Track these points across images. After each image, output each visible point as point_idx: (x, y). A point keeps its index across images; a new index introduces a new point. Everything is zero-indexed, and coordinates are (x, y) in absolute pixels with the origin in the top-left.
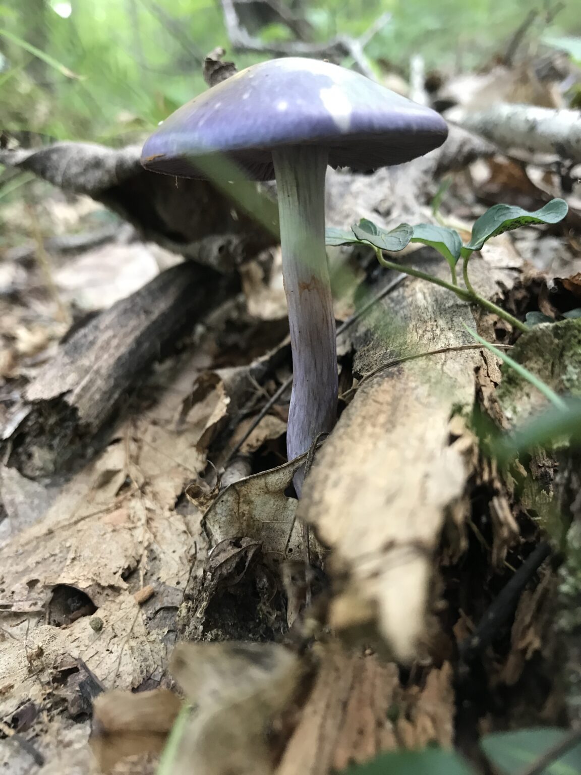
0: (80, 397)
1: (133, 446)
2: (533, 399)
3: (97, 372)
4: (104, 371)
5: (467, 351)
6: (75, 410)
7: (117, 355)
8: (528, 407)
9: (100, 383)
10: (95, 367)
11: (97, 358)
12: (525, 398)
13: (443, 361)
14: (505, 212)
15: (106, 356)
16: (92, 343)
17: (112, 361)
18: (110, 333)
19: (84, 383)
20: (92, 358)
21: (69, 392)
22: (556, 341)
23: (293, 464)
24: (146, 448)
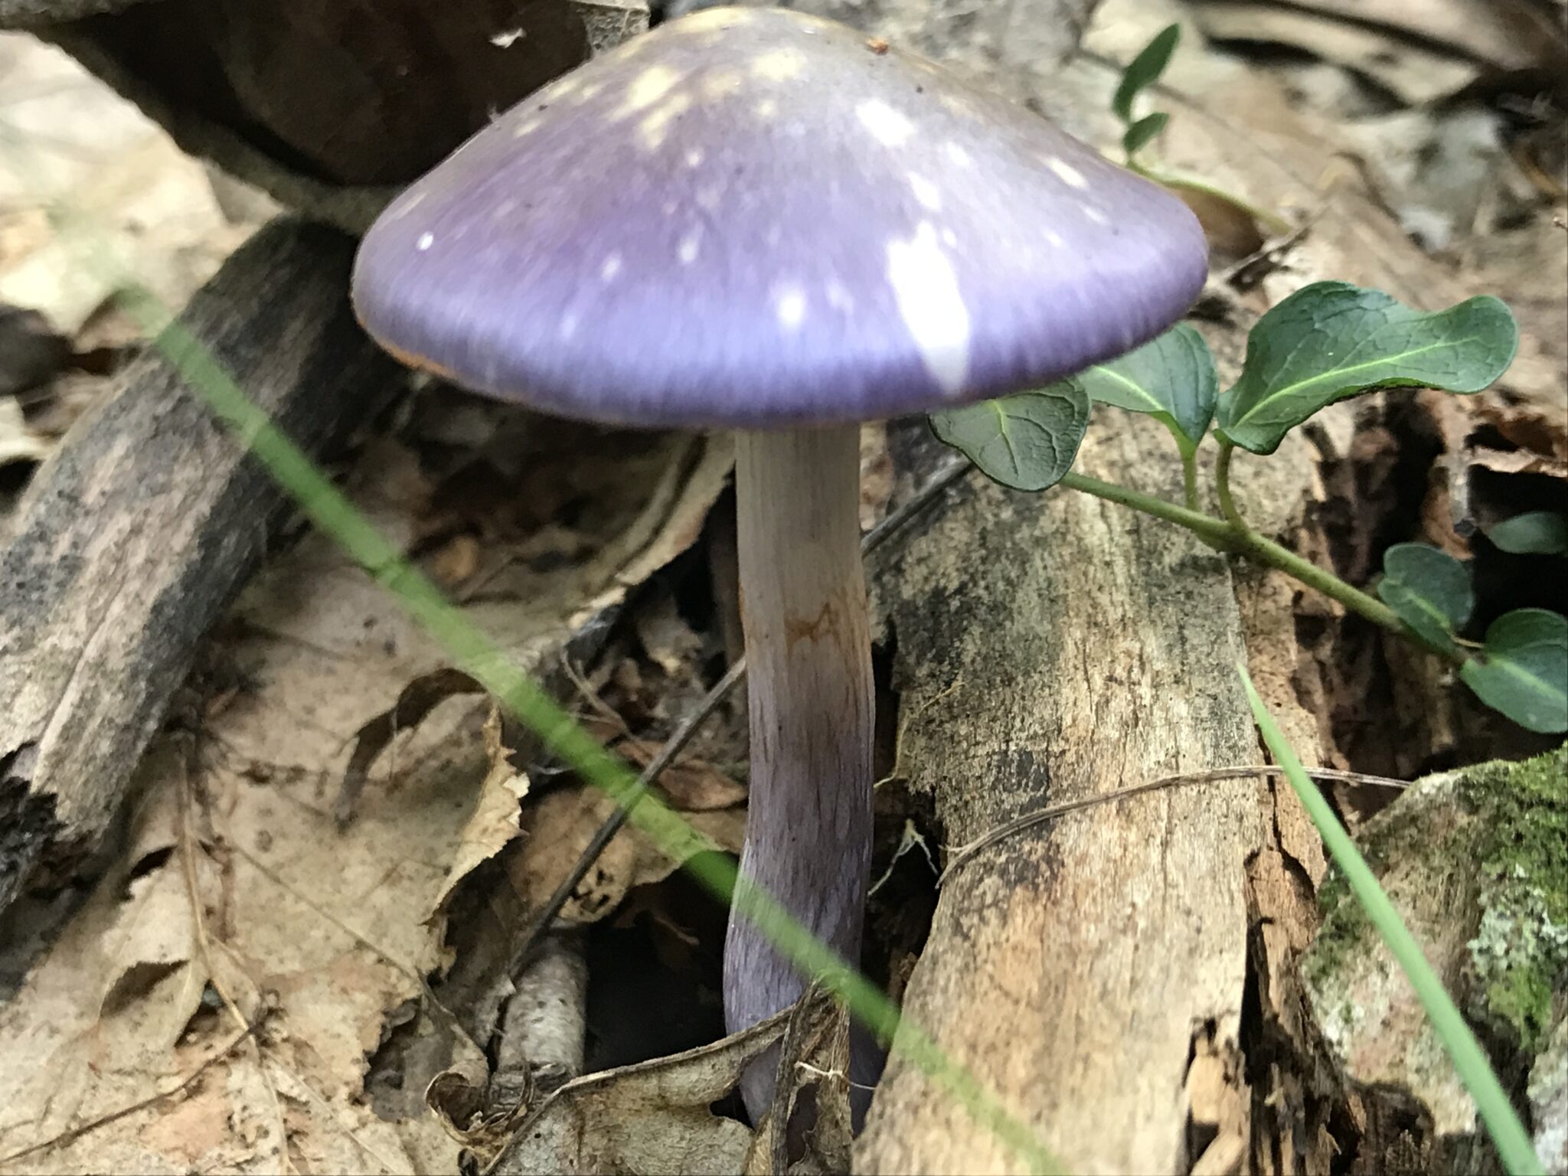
0: (58, 759)
1: (207, 874)
2: (1394, 982)
3: (99, 665)
4: (117, 662)
5: (1224, 784)
6: (46, 802)
7: (150, 598)
8: (1382, 1007)
9: (110, 702)
10: (91, 652)
11: (95, 621)
12: (1375, 978)
13: (1163, 825)
14: (1345, 305)
15: (117, 608)
16: (72, 565)
17: (136, 623)
18: (123, 521)
19: (63, 714)
20: (81, 623)
21: (29, 745)
22: (1462, 819)
23: (740, 1043)
24: (244, 872)
